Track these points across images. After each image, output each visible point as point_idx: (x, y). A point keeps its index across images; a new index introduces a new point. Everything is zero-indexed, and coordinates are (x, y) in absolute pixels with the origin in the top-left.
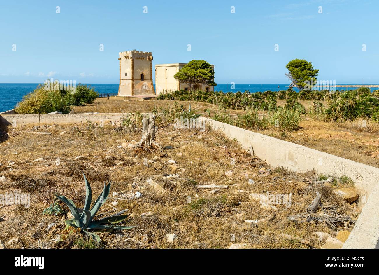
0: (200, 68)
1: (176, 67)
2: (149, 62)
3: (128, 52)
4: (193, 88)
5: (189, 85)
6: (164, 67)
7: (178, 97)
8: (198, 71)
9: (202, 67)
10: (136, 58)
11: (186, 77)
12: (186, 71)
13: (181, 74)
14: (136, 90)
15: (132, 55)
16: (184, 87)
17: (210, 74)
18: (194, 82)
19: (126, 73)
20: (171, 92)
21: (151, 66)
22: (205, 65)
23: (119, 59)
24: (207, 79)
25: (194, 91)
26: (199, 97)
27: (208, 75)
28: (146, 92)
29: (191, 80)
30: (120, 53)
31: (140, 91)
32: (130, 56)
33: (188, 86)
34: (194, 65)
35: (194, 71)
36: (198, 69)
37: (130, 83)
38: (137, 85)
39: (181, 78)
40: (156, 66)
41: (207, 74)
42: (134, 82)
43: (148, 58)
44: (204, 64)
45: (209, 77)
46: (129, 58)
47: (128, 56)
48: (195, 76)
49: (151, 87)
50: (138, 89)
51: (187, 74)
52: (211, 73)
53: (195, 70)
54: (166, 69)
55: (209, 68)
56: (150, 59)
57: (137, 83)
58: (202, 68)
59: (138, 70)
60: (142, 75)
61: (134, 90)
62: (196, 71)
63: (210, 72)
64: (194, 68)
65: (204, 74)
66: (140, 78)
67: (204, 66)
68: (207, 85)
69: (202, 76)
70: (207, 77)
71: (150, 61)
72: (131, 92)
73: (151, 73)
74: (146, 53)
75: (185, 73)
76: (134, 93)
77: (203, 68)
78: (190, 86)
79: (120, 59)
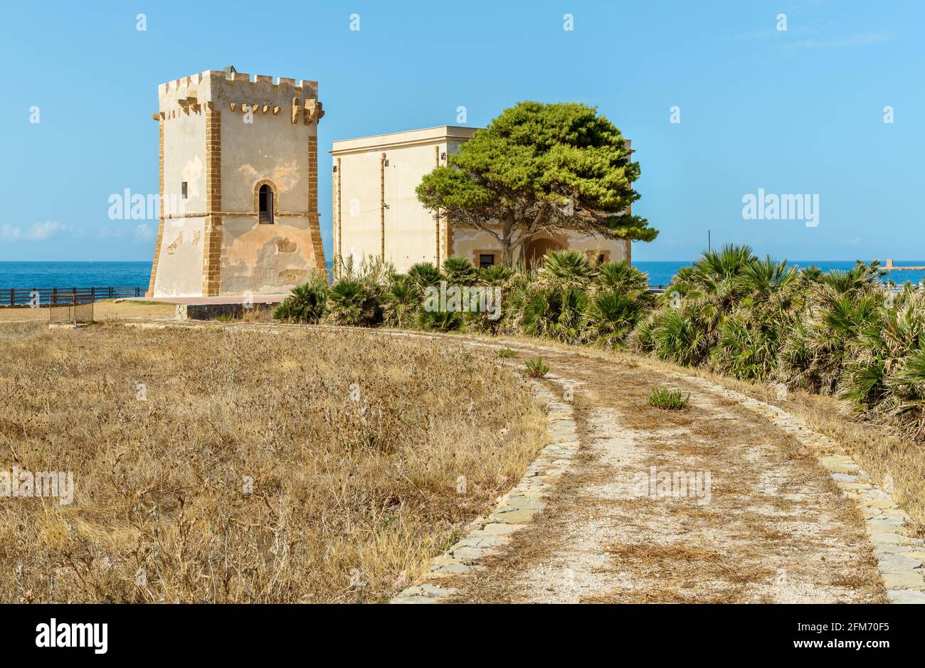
0: (564, 141)
1: (433, 147)
2: (303, 130)
3: (195, 78)
4: (521, 254)
5: (501, 237)
6: (374, 149)
7: (407, 303)
8: (551, 156)
9: (574, 135)
10: (233, 105)
11: (481, 193)
12: (481, 159)
13: (456, 178)
14: (233, 269)
15: (213, 92)
16: (475, 252)
17: (617, 174)
18: (528, 221)
19: (185, 184)
20: (384, 269)
21: (313, 149)
22: (589, 130)
23: (157, 119)
24: (603, 200)
25: (528, 267)
26: (564, 300)
27: (608, 178)
28: (282, 279)
29: (512, 212)
30: (162, 88)
31: (249, 273)
32: (204, 95)
33: (499, 247)
34: (525, 126)
35: (529, 160)
36: (549, 147)
37: (203, 233)
38: (236, 241)
39: (455, 198)
40: (337, 146)
41: (600, 176)
42: (218, 228)
43: (295, 109)
44: (583, 121)
45: (611, 191)
46: (197, 108)
47: (192, 100)
48: (532, 183)
49: (313, 255)
50: (243, 263)
51: (489, 176)
52: (621, 171)
53: (536, 155)
54: (385, 163)
55: (610, 144)
56: (306, 112)
57: (237, 234)
58: (572, 143)
59: (244, 167)
60: (265, 194)
61: (218, 269)
62: (538, 160)
63: (618, 163)
64: (525, 141)
65: (585, 173)
66: (252, 205)
67: (584, 130)
68: (600, 236)
69: (574, 184)
70: (603, 191)
71: (307, 122)
72: (204, 279)
73: (311, 186)
74: (288, 88)
75: (478, 172)
76: (217, 286)
77: (580, 143)
78: (507, 243)
79: (163, 114)
